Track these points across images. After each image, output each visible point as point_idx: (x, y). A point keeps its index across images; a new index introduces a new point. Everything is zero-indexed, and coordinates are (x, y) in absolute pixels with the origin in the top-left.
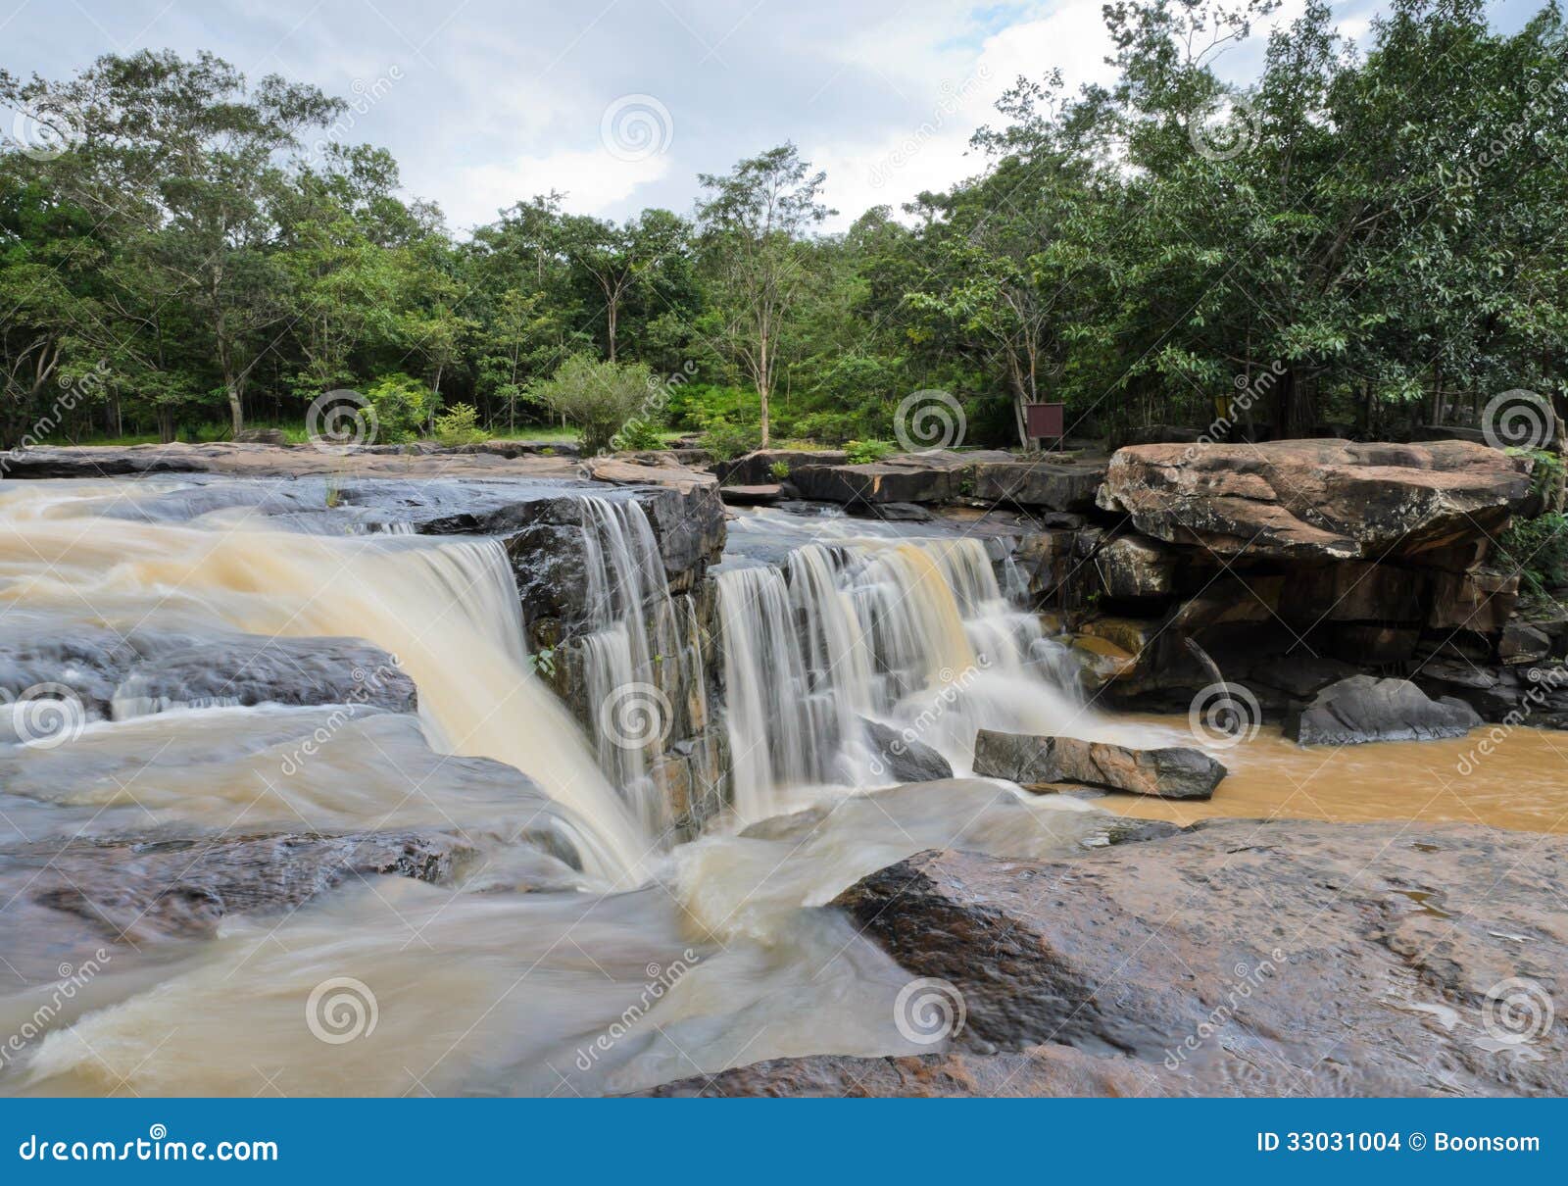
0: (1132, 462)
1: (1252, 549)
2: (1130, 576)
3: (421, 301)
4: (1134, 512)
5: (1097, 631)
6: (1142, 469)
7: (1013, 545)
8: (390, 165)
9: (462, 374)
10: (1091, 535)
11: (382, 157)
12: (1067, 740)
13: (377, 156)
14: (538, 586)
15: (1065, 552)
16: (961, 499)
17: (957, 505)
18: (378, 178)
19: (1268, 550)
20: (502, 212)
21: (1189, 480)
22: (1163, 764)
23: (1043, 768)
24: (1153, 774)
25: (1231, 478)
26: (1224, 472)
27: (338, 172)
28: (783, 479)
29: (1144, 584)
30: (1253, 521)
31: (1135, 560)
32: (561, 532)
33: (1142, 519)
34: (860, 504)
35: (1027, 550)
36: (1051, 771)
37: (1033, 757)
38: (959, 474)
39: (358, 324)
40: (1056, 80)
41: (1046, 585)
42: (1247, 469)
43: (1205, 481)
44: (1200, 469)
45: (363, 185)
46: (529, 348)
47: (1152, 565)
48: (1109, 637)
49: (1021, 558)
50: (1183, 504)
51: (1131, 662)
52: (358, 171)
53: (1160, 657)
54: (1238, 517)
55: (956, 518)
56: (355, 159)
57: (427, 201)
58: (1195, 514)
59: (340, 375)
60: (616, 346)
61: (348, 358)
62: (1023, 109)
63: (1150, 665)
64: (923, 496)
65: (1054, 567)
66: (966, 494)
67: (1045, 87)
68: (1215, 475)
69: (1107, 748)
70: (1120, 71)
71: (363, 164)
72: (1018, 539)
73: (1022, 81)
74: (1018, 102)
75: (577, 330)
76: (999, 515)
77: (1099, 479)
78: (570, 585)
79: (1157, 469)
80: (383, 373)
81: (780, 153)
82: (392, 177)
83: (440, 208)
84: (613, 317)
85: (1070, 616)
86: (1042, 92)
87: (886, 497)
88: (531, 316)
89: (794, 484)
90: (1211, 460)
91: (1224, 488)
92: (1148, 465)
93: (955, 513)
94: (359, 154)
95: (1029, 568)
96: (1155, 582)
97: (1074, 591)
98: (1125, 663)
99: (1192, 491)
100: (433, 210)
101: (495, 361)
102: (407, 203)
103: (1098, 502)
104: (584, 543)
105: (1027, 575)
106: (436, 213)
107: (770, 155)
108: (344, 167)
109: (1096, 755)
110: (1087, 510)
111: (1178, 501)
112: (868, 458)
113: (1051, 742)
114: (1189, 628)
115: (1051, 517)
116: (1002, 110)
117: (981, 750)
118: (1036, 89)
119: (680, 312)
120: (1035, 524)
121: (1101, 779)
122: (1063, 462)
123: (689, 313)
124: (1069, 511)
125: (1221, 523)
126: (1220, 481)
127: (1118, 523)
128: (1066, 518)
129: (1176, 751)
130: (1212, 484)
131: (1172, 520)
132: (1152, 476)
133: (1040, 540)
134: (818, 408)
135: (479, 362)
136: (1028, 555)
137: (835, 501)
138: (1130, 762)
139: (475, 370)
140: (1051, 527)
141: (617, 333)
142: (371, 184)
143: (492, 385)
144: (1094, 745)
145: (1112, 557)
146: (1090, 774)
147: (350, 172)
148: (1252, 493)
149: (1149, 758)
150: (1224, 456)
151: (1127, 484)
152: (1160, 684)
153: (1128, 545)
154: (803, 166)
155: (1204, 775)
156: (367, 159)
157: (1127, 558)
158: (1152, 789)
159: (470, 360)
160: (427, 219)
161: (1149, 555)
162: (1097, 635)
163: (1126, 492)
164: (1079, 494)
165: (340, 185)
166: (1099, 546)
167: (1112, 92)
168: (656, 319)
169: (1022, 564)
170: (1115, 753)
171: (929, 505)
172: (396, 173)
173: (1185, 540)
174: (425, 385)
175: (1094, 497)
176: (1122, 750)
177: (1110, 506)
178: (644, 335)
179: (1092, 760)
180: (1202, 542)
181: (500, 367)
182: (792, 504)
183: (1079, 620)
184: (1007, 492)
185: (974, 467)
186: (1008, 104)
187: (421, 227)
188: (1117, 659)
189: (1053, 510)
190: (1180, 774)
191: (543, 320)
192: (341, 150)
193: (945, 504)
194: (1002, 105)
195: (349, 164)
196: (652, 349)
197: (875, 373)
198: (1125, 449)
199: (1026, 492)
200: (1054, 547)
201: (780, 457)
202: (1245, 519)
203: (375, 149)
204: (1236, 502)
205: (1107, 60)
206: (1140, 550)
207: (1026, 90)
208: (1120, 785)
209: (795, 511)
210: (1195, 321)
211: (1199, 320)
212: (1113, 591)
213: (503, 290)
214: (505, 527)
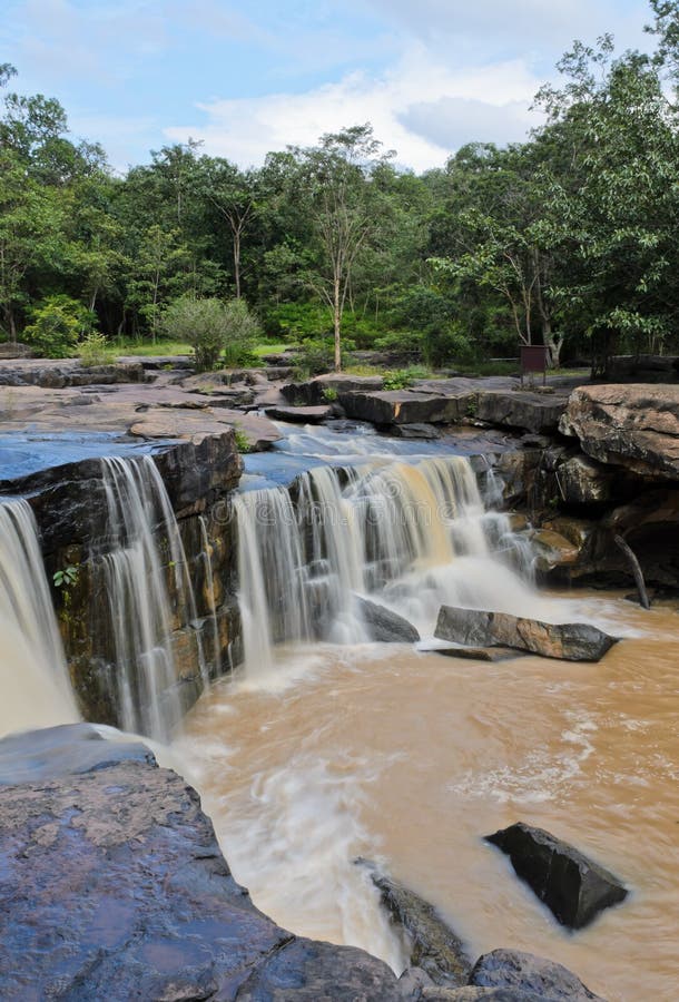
0: (583, 399)
1: (657, 472)
2: (578, 487)
3: (82, 233)
4: (583, 439)
5: (554, 527)
6: (589, 405)
7: (493, 460)
8: (59, 112)
9: (113, 296)
10: (554, 454)
11: (53, 106)
12: (502, 615)
13: (48, 106)
14: (64, 525)
15: (534, 466)
16: (466, 420)
17: (464, 425)
18: (50, 123)
19: (667, 475)
20: (154, 154)
21: (620, 415)
22: (567, 636)
23: (483, 636)
24: (559, 643)
25: (651, 414)
26: (647, 410)
27: (17, 119)
28: (333, 401)
29: (587, 493)
30: (657, 452)
31: (582, 474)
32: (85, 484)
33: (586, 444)
34: (386, 424)
35: (504, 465)
36: (488, 638)
37: (476, 627)
38: (466, 400)
39: (27, 255)
40: (608, 44)
41: (518, 491)
42: (665, 408)
43: (632, 417)
44: (631, 407)
45: (38, 130)
46: (170, 274)
47: (593, 479)
48: (562, 532)
49: (499, 472)
50: (614, 435)
51: (574, 552)
52: (33, 118)
53: (597, 551)
54: (651, 448)
55: (459, 436)
56: (30, 107)
57: (91, 142)
58: (621, 443)
59: (13, 296)
60: (240, 270)
61: (21, 282)
62: (579, 70)
63: (589, 554)
64: (436, 418)
65: (525, 477)
66: (471, 416)
67: (597, 50)
68: (640, 413)
69: (529, 622)
70: (659, 37)
71: (38, 112)
72: (498, 456)
73: (578, 46)
74: (575, 63)
75: (209, 258)
76: (491, 434)
77: (562, 409)
78: (91, 521)
79: (600, 405)
80: (49, 294)
81: (359, 131)
82: (61, 123)
83: (102, 148)
84: (237, 246)
85: (535, 514)
86: (596, 55)
87: (405, 420)
88: (170, 247)
89: (342, 405)
90: (639, 400)
91: (644, 424)
92: (595, 402)
93: (458, 431)
94: (34, 103)
95: (505, 479)
96: (595, 492)
97: (540, 496)
98: (570, 552)
99: (621, 425)
100: (97, 150)
101: (140, 284)
102: (76, 144)
103: (560, 428)
104: (104, 490)
105: (503, 484)
106: (99, 152)
107: (350, 131)
108: (21, 115)
109: (521, 627)
110: (552, 432)
111: (612, 431)
112: (400, 385)
113: (491, 616)
114: (620, 528)
115: (528, 438)
116: (562, 71)
117: (442, 621)
118: (589, 52)
119: (290, 244)
120: (515, 443)
121: (522, 645)
122: (546, 392)
123: (298, 244)
124: (540, 434)
125: (638, 451)
126: (643, 417)
127: (572, 445)
128: (537, 439)
129: (577, 627)
130: (637, 420)
131: (606, 445)
132: (597, 412)
133: (514, 455)
134: (396, 326)
135: (128, 286)
136: (504, 468)
137: (368, 421)
138: (545, 634)
139: (124, 292)
140: (528, 445)
141: (240, 260)
142: (44, 129)
143: (137, 305)
144: (520, 619)
145: (567, 471)
146: (515, 640)
147: (27, 118)
148: (664, 429)
149: (558, 630)
150: (649, 397)
151: (579, 416)
152: (598, 568)
153: (578, 464)
154: (375, 143)
155: (595, 644)
156: (41, 108)
157: (576, 472)
158: (558, 653)
159: (121, 284)
160: (92, 157)
161: (592, 472)
162: (555, 530)
163: (578, 422)
164: (547, 422)
165: (20, 128)
166: (560, 461)
167: (652, 57)
168: (272, 249)
169: (500, 475)
170: (534, 626)
171: (441, 425)
172: (64, 119)
173: (617, 462)
174: (83, 304)
175: (557, 424)
176: (540, 624)
177: (568, 432)
178: (262, 262)
179: (518, 630)
180: (627, 465)
181: (145, 289)
182: (336, 422)
183: (541, 518)
184: (499, 416)
185: (477, 394)
186: (568, 65)
187: (88, 164)
188: (564, 550)
189: (530, 432)
190: (578, 644)
191: (179, 251)
192: (19, 100)
193: (453, 423)
194: (561, 66)
195: (26, 112)
196: (268, 274)
197: (437, 302)
198: (580, 388)
199: (512, 417)
200: (525, 462)
201: (332, 383)
202: (653, 450)
203: (47, 99)
204: (650, 435)
205: (647, 29)
206: (585, 467)
207: (581, 54)
208: (535, 650)
209: (337, 429)
210: (640, 288)
211: (643, 287)
212: (567, 497)
213: (149, 225)
214: (37, 486)
